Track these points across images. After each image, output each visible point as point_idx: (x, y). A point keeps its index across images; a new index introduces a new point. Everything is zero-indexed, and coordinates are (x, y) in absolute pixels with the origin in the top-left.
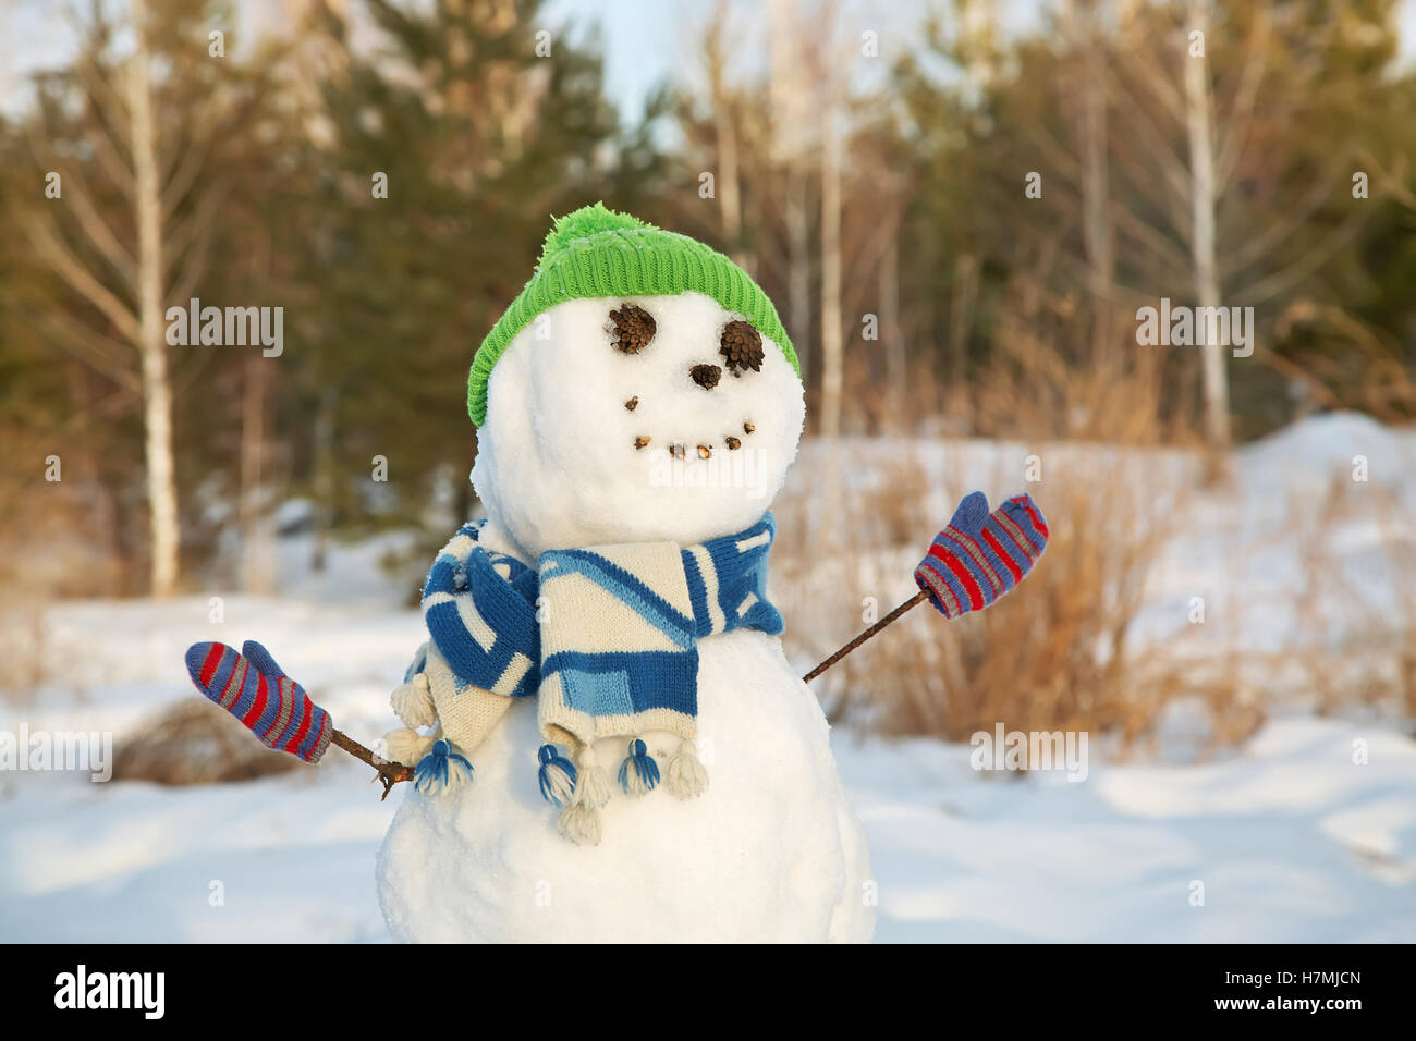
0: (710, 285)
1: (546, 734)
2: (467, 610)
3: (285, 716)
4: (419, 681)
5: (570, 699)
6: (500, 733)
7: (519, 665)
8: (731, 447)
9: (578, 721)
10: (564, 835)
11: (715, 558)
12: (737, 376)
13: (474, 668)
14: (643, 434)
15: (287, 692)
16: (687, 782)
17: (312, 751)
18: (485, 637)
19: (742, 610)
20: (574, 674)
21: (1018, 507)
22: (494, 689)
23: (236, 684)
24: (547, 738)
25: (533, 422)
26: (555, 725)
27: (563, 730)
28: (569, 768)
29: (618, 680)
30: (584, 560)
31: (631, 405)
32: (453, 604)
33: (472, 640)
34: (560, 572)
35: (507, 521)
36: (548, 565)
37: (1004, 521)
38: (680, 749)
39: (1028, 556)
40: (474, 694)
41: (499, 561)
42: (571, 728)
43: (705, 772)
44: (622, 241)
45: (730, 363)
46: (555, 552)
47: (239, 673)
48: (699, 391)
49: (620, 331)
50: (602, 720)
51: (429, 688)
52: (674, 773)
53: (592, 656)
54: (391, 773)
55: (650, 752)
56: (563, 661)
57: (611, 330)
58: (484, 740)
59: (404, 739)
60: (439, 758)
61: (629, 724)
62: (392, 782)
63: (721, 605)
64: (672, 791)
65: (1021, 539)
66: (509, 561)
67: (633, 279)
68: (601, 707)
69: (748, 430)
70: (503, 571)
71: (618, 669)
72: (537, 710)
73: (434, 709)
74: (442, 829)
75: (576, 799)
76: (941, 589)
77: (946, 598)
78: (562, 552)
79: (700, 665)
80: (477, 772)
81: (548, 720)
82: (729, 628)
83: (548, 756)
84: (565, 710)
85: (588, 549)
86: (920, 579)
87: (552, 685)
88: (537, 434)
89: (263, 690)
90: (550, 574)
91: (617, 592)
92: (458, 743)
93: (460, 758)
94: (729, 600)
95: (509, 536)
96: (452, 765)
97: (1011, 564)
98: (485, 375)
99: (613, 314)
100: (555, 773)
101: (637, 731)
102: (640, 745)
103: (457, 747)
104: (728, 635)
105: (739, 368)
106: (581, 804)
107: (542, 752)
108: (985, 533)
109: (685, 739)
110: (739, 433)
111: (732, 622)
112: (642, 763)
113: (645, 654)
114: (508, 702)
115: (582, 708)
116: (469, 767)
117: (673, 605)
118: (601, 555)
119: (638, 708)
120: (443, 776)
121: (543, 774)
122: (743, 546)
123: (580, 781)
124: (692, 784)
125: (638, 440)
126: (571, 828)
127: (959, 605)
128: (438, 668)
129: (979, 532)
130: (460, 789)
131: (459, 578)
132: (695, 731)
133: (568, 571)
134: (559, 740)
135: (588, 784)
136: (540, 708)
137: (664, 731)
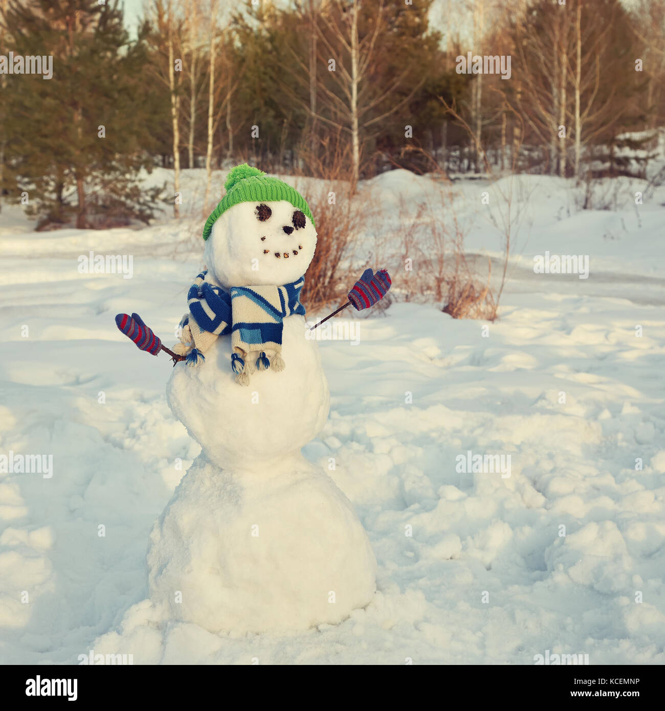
0: (289, 198)
1: (234, 350)
2: (204, 304)
3: (148, 340)
4: (187, 327)
5: (243, 338)
6: (214, 347)
7: (223, 325)
8: (295, 254)
9: (245, 346)
10: (237, 382)
11: (288, 291)
12: (297, 229)
13: (207, 325)
14: (267, 249)
15: (147, 332)
16: (279, 366)
17: (155, 352)
18: (212, 315)
19: (295, 308)
20: (244, 330)
21: (382, 274)
22: (214, 332)
23: (132, 329)
24: (234, 351)
25: (229, 243)
26: (237, 347)
27: (239, 348)
28: (242, 362)
29: (258, 332)
30: (246, 291)
31: (263, 239)
32: (199, 302)
33: (207, 316)
34: (239, 295)
35: (216, 274)
36: (234, 293)
37: (378, 278)
38: (276, 356)
39: (385, 290)
40: (206, 334)
41: (214, 289)
42: (242, 348)
43: (284, 363)
44: (260, 181)
45: (295, 225)
46: (236, 288)
47: (133, 325)
48: (286, 235)
49: (260, 214)
50: (252, 345)
51: (190, 331)
52: (274, 363)
53: (249, 324)
54: (177, 358)
55: (266, 357)
56: (240, 326)
57: (257, 213)
58: (209, 348)
59: (181, 347)
60: (194, 355)
61: (259, 347)
62: (176, 362)
63: (289, 307)
64: (273, 369)
65: (383, 284)
66: (217, 288)
67: (264, 196)
68: (252, 341)
69: (300, 248)
70: (216, 292)
71: (257, 328)
72: (231, 342)
73: (191, 337)
74: (192, 377)
75: (243, 372)
76: (357, 301)
77: (358, 304)
78: (239, 288)
79: (284, 327)
80: (206, 360)
81: (235, 345)
82: (291, 314)
83: (235, 357)
84: (241, 342)
85: (248, 287)
86: (350, 298)
87: (236, 334)
88: (230, 247)
89: (140, 331)
90: (235, 296)
91: (258, 303)
92: (200, 350)
93: (201, 355)
94: (291, 305)
95: (217, 280)
96: (199, 357)
97: (379, 293)
98: (210, 225)
99: (257, 208)
100: (237, 363)
101: (263, 349)
102: (264, 354)
103: (200, 351)
104: (291, 316)
105: (298, 227)
106: (245, 373)
107: (233, 356)
108: (371, 282)
109: (277, 352)
110: (297, 249)
111: (292, 312)
112: (264, 360)
113: (266, 324)
114: (217, 337)
115: (246, 342)
116: (203, 357)
117: (276, 307)
118: (252, 290)
119: (264, 342)
120: (196, 361)
121: (233, 364)
122: (296, 287)
123: (245, 365)
124: (280, 367)
125: (265, 251)
126: (240, 380)
127: (362, 307)
128: (193, 323)
129: (369, 282)
130: (200, 365)
131: (200, 293)
132: (281, 350)
133: (241, 295)
134: (238, 352)
135: (248, 367)
136: (232, 341)
137: (271, 349)
